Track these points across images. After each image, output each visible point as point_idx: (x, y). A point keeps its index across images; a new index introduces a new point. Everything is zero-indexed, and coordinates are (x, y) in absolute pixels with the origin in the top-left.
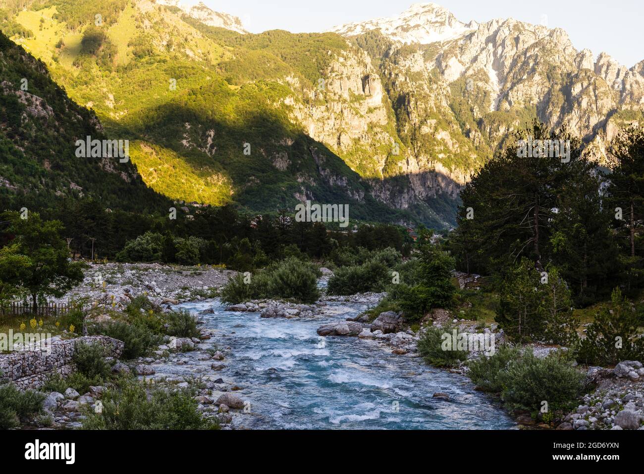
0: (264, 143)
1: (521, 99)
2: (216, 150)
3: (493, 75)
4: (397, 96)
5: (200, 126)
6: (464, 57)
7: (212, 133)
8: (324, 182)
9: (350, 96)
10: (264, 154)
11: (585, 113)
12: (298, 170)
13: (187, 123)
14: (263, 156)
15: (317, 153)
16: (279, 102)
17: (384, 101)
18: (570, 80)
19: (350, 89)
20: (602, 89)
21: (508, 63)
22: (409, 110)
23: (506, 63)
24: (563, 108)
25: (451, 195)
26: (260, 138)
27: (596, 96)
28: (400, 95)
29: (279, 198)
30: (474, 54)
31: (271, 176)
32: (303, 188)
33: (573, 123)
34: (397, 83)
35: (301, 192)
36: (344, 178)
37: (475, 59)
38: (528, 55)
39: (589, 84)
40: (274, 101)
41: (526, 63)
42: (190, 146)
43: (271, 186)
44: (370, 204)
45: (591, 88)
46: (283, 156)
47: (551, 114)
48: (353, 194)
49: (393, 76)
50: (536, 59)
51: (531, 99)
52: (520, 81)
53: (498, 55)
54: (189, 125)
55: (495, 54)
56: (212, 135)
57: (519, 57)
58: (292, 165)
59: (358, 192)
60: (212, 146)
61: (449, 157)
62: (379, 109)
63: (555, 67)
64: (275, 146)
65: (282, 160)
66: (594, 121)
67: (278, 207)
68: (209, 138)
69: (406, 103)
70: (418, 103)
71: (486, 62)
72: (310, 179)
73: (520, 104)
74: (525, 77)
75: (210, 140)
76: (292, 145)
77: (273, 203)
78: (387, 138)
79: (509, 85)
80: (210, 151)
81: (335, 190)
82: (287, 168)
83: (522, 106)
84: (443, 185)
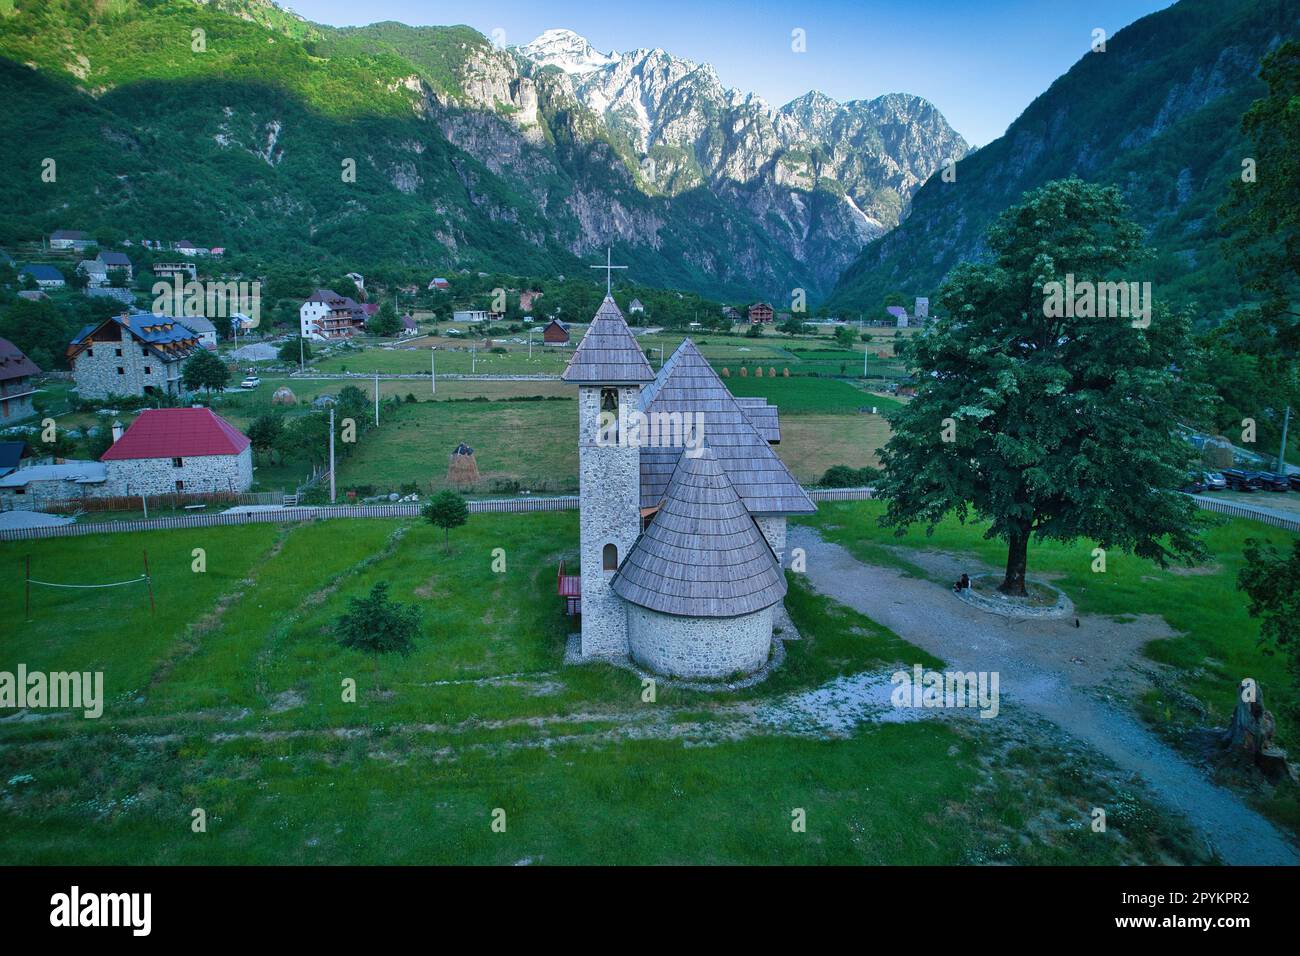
0: (373, 147)
1: (677, 137)
2: (284, 156)
3: (641, 111)
4: (555, 114)
5: (254, 114)
6: (607, 90)
7: (277, 127)
8: (480, 216)
9: (496, 106)
10: (373, 164)
11: (750, 153)
12: (436, 195)
13: (228, 108)
14: (371, 168)
15: (464, 168)
16: (397, 86)
17: (539, 118)
18: (730, 117)
19: (495, 96)
20: (766, 127)
21: (658, 97)
22: (573, 130)
23: (656, 98)
24: (724, 149)
25: (631, 243)
26: (366, 137)
27: (760, 135)
28: (557, 112)
29: (405, 240)
30: (619, 87)
31: (389, 200)
32: (448, 223)
33: (737, 164)
34: (552, 96)
35: (445, 231)
36: (513, 210)
37: (620, 93)
38: (680, 88)
39: (752, 122)
40: (387, 82)
41: (678, 97)
42: (229, 145)
43: (390, 218)
44: (555, 253)
45: (755, 125)
46: (409, 169)
47: (712, 155)
48: (528, 236)
49: (547, 88)
50: (690, 93)
51: (687, 137)
52: (674, 117)
53: (646, 89)
54: (232, 111)
55: (642, 87)
56: (277, 130)
57: (670, 90)
58: (425, 185)
59: (536, 232)
60: (277, 149)
61: (626, 193)
62: (535, 126)
63: (711, 102)
64: (394, 152)
65: (407, 176)
66: (759, 162)
67: (406, 257)
68: (272, 136)
69: (568, 122)
70: (584, 122)
71: (633, 97)
72: (457, 210)
73: (675, 143)
74: (679, 112)
75: (272, 138)
76: (423, 154)
77: (395, 250)
78: (547, 167)
79: (660, 121)
80: (273, 158)
81: (500, 228)
82: (417, 190)
83: (678, 145)
84: (621, 230)
